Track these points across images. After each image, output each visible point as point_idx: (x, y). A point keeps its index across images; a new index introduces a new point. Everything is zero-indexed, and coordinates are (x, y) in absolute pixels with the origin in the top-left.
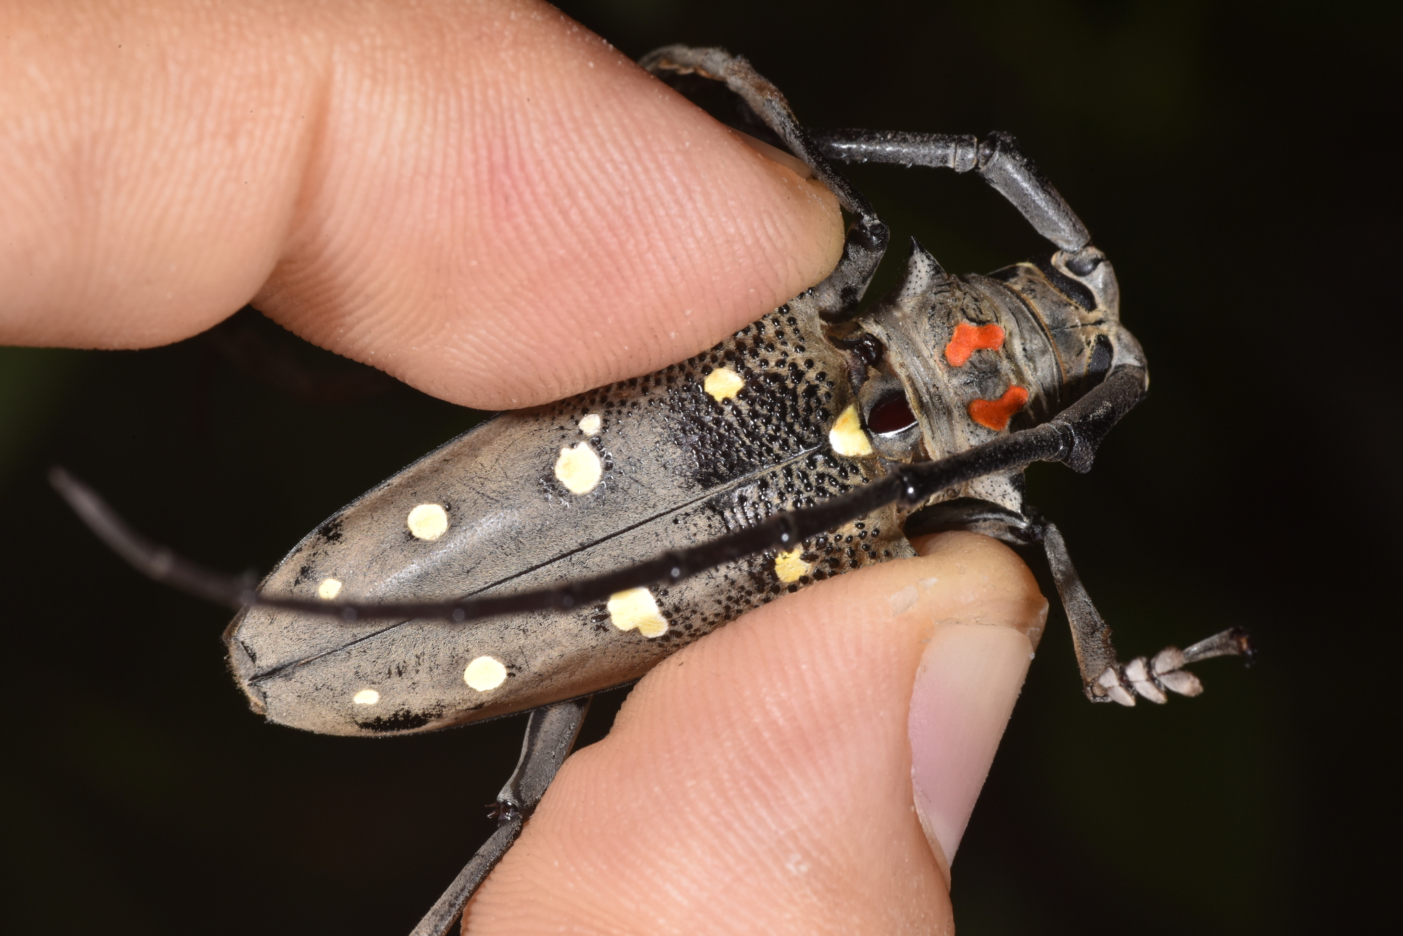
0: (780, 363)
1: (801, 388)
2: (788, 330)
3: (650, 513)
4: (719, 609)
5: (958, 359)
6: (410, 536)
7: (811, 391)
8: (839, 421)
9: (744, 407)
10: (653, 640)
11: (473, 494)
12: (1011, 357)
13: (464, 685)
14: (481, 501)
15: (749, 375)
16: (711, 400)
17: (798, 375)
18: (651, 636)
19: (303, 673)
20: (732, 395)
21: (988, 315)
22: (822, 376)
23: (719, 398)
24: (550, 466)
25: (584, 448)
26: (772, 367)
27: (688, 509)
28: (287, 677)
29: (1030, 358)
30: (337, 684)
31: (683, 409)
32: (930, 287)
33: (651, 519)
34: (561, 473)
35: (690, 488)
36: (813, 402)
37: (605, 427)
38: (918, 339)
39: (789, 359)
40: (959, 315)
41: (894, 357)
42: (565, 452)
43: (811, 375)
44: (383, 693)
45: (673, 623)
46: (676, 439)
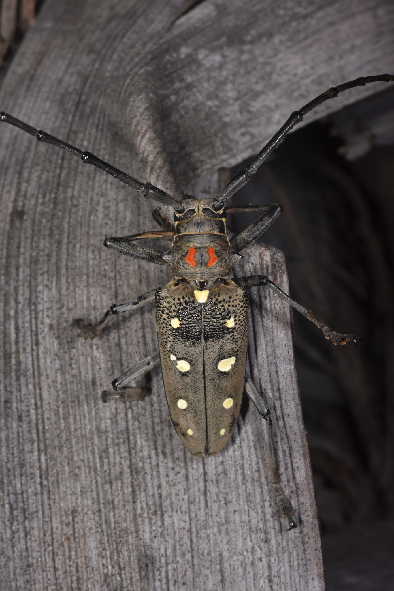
0: (176, 306)
1: (184, 305)
3: (202, 355)
4: (234, 343)
6: (184, 409)
7: (186, 302)
8: (196, 297)
9: (183, 321)
10: (236, 361)
11: (180, 392)
12: (200, 248)
13: (229, 409)
14: (182, 390)
15: (175, 316)
16: (178, 328)
17: (180, 304)
19: (210, 444)
20: (179, 323)
22: (183, 298)
23: (179, 326)
24: (180, 371)
25: (179, 362)
26: (176, 310)
27: (204, 345)
28: (210, 448)
30: (216, 439)
31: (178, 336)
33: (204, 355)
34: (183, 370)
35: (199, 343)
37: (175, 354)
39: (176, 304)
42: (178, 367)
43: (182, 300)
44: (223, 428)
45: (233, 356)
46: (185, 341)
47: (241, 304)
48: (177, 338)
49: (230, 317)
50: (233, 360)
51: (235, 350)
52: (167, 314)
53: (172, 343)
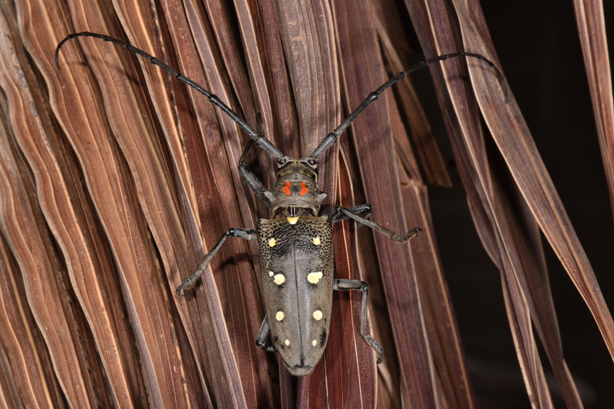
0: (272, 229)
1: (279, 227)
2: (266, 226)
4: (321, 260)
5: (289, 193)
6: (282, 321)
7: (280, 225)
8: (289, 221)
9: (278, 239)
10: (323, 277)
11: (277, 304)
12: (294, 183)
13: (319, 321)
14: (279, 303)
15: (272, 237)
16: (274, 246)
17: (276, 226)
18: (322, 277)
19: (304, 355)
20: (275, 241)
21: (283, 184)
22: (278, 222)
23: (275, 244)
24: (277, 285)
25: (276, 277)
26: (272, 232)
28: (304, 359)
29: (296, 179)
30: (309, 348)
31: (274, 253)
32: (273, 193)
33: (295, 267)
34: (279, 283)
36: (283, 225)
37: (272, 271)
38: (282, 200)
40: (281, 190)
41: (283, 206)
42: (275, 281)
43: (277, 224)
44: (315, 339)
45: (320, 271)
46: (280, 257)
47: (326, 227)
48: (273, 255)
49: (316, 236)
50: (320, 275)
51: (322, 266)
52: (266, 236)
53: (270, 261)
